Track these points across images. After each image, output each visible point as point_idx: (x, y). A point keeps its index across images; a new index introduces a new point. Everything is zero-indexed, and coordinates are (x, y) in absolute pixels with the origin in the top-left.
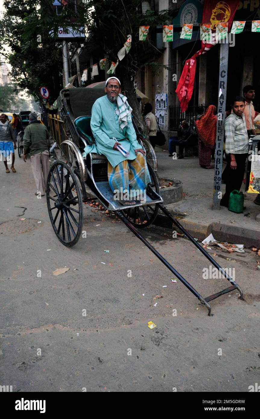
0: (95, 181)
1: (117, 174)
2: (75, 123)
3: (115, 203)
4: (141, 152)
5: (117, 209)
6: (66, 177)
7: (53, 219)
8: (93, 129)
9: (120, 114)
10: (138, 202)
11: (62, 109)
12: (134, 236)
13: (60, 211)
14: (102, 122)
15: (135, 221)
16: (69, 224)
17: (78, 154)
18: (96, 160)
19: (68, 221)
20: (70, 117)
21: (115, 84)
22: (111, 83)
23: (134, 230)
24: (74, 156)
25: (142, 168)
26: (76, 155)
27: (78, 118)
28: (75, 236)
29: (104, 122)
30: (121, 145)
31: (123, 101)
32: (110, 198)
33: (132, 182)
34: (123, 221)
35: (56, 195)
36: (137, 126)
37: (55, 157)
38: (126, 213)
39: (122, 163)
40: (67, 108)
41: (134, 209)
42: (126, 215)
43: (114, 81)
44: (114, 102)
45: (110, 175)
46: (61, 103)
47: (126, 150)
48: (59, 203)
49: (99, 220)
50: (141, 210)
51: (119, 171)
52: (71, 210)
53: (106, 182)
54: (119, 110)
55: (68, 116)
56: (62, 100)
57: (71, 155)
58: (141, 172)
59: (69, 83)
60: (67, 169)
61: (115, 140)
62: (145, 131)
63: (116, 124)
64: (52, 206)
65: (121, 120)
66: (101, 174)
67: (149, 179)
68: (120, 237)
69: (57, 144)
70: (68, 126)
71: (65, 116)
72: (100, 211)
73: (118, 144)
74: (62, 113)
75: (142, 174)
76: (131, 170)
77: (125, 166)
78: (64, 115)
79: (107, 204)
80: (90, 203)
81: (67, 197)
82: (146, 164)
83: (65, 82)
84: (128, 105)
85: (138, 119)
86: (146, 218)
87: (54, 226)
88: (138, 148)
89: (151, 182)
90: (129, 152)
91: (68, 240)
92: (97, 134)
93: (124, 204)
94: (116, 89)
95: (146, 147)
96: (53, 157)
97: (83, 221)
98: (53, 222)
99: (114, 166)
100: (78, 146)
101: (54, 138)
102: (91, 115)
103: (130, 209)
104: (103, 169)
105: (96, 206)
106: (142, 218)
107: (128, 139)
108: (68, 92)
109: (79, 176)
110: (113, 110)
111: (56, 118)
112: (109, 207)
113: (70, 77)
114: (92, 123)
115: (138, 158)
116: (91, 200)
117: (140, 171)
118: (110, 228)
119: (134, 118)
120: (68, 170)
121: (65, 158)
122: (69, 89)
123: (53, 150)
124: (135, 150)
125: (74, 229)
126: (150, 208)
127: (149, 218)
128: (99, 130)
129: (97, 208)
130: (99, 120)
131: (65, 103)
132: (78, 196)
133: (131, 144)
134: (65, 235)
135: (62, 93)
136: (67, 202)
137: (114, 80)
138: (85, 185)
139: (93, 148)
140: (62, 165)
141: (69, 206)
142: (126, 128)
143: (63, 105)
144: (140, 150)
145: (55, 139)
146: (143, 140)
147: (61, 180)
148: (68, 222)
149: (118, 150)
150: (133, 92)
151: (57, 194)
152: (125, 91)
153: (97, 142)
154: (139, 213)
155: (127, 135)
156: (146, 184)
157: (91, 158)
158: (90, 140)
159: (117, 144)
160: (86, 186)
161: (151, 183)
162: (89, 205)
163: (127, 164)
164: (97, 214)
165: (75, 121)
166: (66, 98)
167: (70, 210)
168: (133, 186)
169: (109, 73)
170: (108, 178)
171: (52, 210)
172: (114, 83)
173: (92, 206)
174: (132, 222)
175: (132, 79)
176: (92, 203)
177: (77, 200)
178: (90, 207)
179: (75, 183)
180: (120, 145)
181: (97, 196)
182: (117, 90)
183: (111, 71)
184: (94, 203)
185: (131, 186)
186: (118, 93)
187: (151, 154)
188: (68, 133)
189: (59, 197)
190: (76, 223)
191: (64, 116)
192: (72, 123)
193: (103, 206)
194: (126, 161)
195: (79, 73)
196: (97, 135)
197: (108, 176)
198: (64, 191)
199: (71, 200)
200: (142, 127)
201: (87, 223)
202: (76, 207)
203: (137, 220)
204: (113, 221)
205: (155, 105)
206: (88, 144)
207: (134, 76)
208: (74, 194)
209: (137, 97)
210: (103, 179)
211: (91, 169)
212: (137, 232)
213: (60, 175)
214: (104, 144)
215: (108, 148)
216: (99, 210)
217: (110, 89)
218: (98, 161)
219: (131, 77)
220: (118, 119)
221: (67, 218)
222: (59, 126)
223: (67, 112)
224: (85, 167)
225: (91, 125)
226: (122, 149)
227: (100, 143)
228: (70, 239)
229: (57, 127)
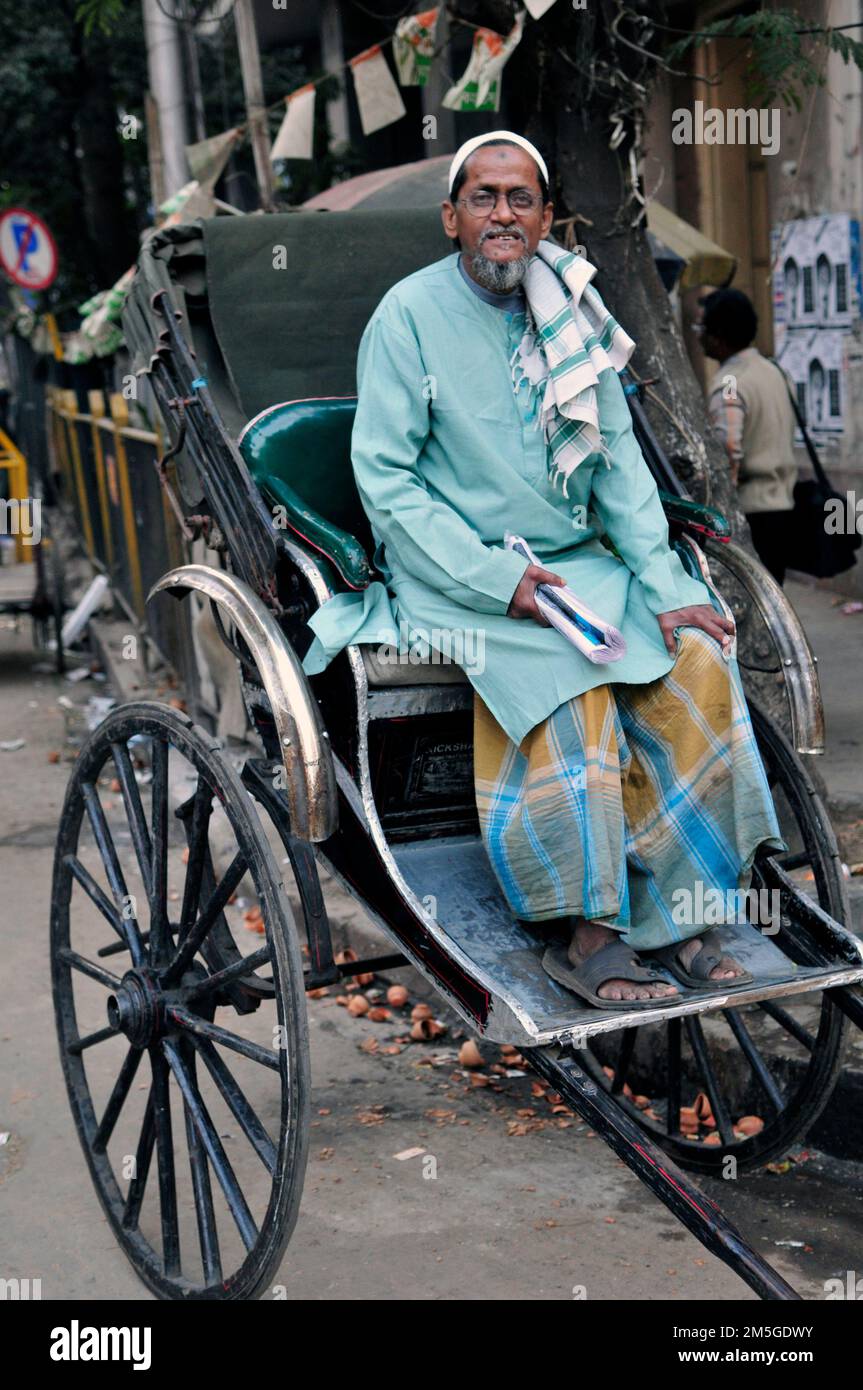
0: (391, 840)
1: (541, 783)
2: (245, 449)
3: (534, 992)
4: (702, 628)
5: (549, 1035)
6: (186, 812)
7: (93, 1118)
8: (370, 484)
9: (551, 374)
10: (696, 982)
11: (154, 357)
12: (679, 1237)
13: (146, 1056)
14: (431, 436)
15: (673, 1121)
16: (212, 1152)
17: (272, 659)
18: (388, 697)
19: (200, 1124)
20: (213, 411)
21: (516, 180)
22: (486, 171)
23: (680, 1192)
24: (243, 666)
25: (717, 743)
26: (253, 663)
27: (265, 413)
28: (252, 1243)
29: (440, 434)
30: (560, 584)
31: (568, 292)
32: (491, 957)
33: (645, 839)
34: (599, 1125)
35: (115, 939)
36: (666, 451)
37: (99, 677)
38: (603, 1063)
39: (576, 712)
40: (188, 349)
41: (664, 1033)
42: (609, 1072)
43: (502, 162)
44: (511, 299)
45: (491, 794)
46: (149, 315)
47: (601, 617)
48: (136, 998)
49: (412, 1117)
50: (713, 1039)
51: (551, 761)
52: (222, 1051)
53: (467, 844)
54: (543, 354)
55: (197, 404)
56: (158, 300)
57: (210, 659)
58: (709, 764)
59: (190, 178)
60: (196, 761)
61: (523, 553)
62: (716, 481)
63: (525, 446)
64: (91, 1015)
65: (558, 415)
66: (426, 788)
67: (763, 814)
68: (568, 1241)
69: (111, 585)
70: (199, 473)
71: (176, 407)
72: (419, 1048)
73: (544, 582)
74: (160, 385)
75: (716, 781)
76: (635, 758)
77: (599, 726)
78: (171, 397)
79: (477, 1001)
80: (346, 994)
81: (198, 957)
82: (740, 712)
83: (161, 176)
84: (605, 314)
85: (670, 406)
86: (755, 1101)
87: (98, 1166)
88: (679, 601)
89: (777, 833)
90: (621, 628)
91: (201, 1274)
92: (398, 516)
93: (593, 1000)
94: (519, 212)
95: (728, 592)
96: (89, 677)
97: (310, 1123)
98: (96, 1141)
99: (516, 730)
100: (270, 605)
101: (89, 547)
102: (354, 391)
103: (630, 1033)
104: (437, 749)
105: (389, 1015)
106: (727, 1101)
107: (609, 543)
108: (193, 248)
109: (279, 808)
110: (502, 350)
111: (107, 412)
112: (491, 1018)
113: (192, 138)
114: (364, 444)
115: (685, 674)
116: (352, 969)
117: (702, 762)
118: (494, 1173)
119: (642, 401)
120: (202, 769)
121: (169, 678)
122: (198, 225)
123: (87, 627)
124: (659, 618)
125: (243, 1188)
126: (777, 1025)
127: (775, 1096)
128: (411, 489)
129: (400, 1027)
130: (409, 423)
131: (178, 317)
132: (271, 947)
133: (633, 574)
134: (177, 1232)
135: (155, 256)
136: (191, 992)
137: (503, 155)
138: (319, 865)
139: (371, 610)
140: (161, 735)
141: (211, 1019)
142: (596, 466)
143: (163, 331)
144: (700, 617)
145: (100, 552)
146: (708, 543)
147: (152, 835)
148: (204, 1135)
149: (546, 624)
150: (627, 223)
151: (123, 934)
152: (571, 221)
153: (395, 569)
154: (703, 1060)
155: (600, 517)
156: (746, 853)
157: (361, 682)
158: (347, 560)
159: (539, 581)
160: (324, 870)
161: (780, 846)
162: (342, 1005)
163: (611, 711)
164: (399, 1071)
165: (248, 438)
166: (181, 287)
167: (216, 1045)
168: (655, 867)
169: (457, 107)
170: (476, 816)
171: (86, 1053)
172: (509, 170)
173: (361, 1015)
174: (655, 1126)
175: (618, 135)
176: (364, 988)
177: (265, 971)
178: (350, 1021)
179: (248, 857)
180: (558, 583)
181: (407, 944)
182: (528, 214)
183: (473, 87)
184: (372, 993)
185: (639, 865)
186: (535, 234)
187: (767, 633)
188: (198, 519)
189: (137, 953)
190: (260, 1144)
191: (171, 403)
192: (225, 450)
193: (437, 1007)
194: (606, 693)
195: (256, 113)
196: (397, 526)
197: (480, 803)
198: (175, 915)
199: (221, 974)
200: (697, 452)
201: (328, 1136)
202: (263, 1027)
203: (688, 1113)
204: (518, 1125)
205: (776, 300)
206: (336, 584)
207: (632, 113)
208: (245, 934)
209: (655, 255)
210: (444, 825)
211: (363, 755)
212: (705, 1207)
213: (146, 799)
214: (441, 581)
215: (475, 607)
216: (415, 1041)
217: (478, 215)
218: (407, 696)
219: (615, 126)
220: (535, 412)
221: (193, 1105)
222: (130, 465)
223: (190, 379)
224: (321, 741)
225: (355, 461)
226: (569, 614)
227: (418, 579)
228: (217, 1262)
229: (114, 474)
